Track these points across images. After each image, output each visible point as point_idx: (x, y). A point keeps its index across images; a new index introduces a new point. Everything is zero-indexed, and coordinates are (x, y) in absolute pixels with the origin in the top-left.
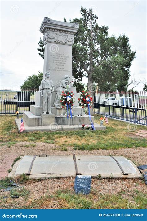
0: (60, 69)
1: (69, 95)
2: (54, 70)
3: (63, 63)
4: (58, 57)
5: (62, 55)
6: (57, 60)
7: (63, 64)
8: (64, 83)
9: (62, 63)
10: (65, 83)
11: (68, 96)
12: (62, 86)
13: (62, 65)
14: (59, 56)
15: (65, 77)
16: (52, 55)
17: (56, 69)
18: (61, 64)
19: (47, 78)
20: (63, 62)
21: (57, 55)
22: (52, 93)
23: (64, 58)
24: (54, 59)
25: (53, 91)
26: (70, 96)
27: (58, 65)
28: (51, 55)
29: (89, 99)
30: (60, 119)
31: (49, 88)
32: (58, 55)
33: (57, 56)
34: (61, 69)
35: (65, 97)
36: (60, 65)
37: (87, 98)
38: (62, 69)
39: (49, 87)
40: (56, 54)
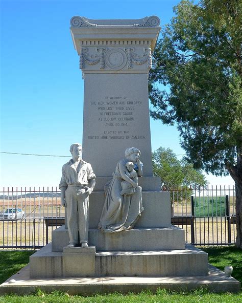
0: (117, 135)
2: (102, 138)
3: (126, 119)
4: (113, 105)
5: (123, 101)
6: (108, 114)
7: (125, 122)
8: (122, 168)
9: (122, 119)
10: (127, 167)
12: (119, 176)
14: (113, 103)
16: (97, 103)
17: (107, 135)
18: (121, 122)
19: (74, 159)
20: (126, 116)
21: (108, 100)
23: (126, 106)
24: (100, 111)
25: (89, 189)
27: (112, 125)
28: (94, 103)
30: (109, 259)
31: (78, 184)
32: (112, 100)
33: (108, 103)
34: (120, 135)
36: (117, 124)
38: (122, 134)
39: (79, 181)
40: (106, 98)
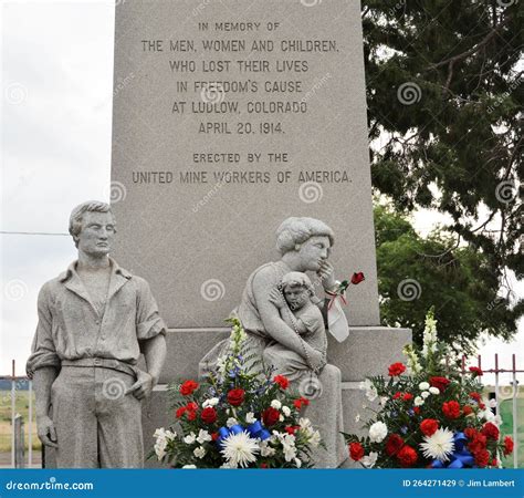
0: (243, 166)
1: (241, 417)
2: (188, 178)
3: (279, 106)
4: (225, 55)
5: (266, 36)
7: (272, 119)
8: (267, 296)
9: (258, 108)
10: (284, 291)
11: (232, 422)
12: (255, 327)
13: (266, 128)
14: (224, 46)
15: (285, 237)
16: (165, 46)
17: (203, 166)
18: (257, 120)
19: (85, 260)
20: (276, 97)
21: (211, 34)
22: (136, 394)
23: (276, 56)
24: (179, 76)
25: (144, 379)
26: (250, 418)
27: (223, 130)
28: (156, 46)
29: (458, 445)
31: (101, 357)
32: (223, 36)
33: (207, 45)
34: (255, 167)
35: (204, 436)
36: (244, 128)
37: (431, 432)
38: (263, 165)
39: (107, 345)
40: (204, 26)
